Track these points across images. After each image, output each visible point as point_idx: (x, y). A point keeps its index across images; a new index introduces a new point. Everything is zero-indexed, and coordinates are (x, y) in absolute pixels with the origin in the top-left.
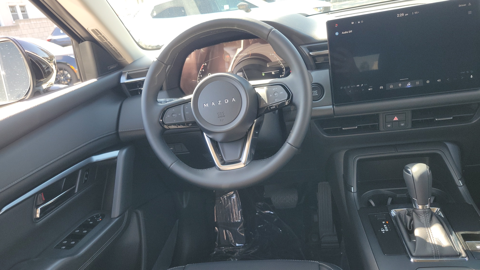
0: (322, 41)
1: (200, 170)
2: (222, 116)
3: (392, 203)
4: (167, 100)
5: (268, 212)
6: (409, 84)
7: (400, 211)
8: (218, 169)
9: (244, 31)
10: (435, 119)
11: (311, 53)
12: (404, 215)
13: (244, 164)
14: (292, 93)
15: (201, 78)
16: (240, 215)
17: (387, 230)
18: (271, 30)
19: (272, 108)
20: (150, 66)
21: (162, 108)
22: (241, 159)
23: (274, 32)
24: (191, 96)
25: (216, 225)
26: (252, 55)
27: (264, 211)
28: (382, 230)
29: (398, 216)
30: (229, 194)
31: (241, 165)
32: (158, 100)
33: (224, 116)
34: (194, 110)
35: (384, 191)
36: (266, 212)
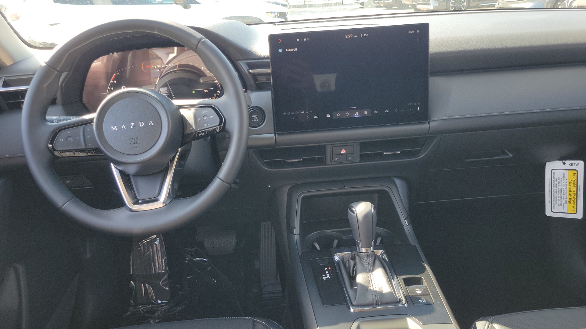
0: (263, 57)
1: (104, 211)
2: (136, 142)
3: (338, 245)
4: (61, 119)
5: (200, 259)
6: (357, 113)
7: (344, 255)
8: (129, 209)
9: (167, 37)
10: (383, 153)
11: (250, 71)
12: (347, 259)
13: (163, 203)
14: (224, 118)
15: (111, 91)
16: (164, 265)
17: (328, 277)
18: (200, 40)
19: (200, 135)
20: (35, 71)
21: (52, 129)
22: (159, 197)
23: (204, 42)
24: (93, 116)
25: (132, 278)
26: (180, 66)
27: (195, 258)
28: (323, 277)
29: (341, 261)
30: (151, 238)
31: (159, 205)
32: (47, 117)
33: (138, 143)
34: (97, 134)
35: (330, 232)
36: (198, 259)
